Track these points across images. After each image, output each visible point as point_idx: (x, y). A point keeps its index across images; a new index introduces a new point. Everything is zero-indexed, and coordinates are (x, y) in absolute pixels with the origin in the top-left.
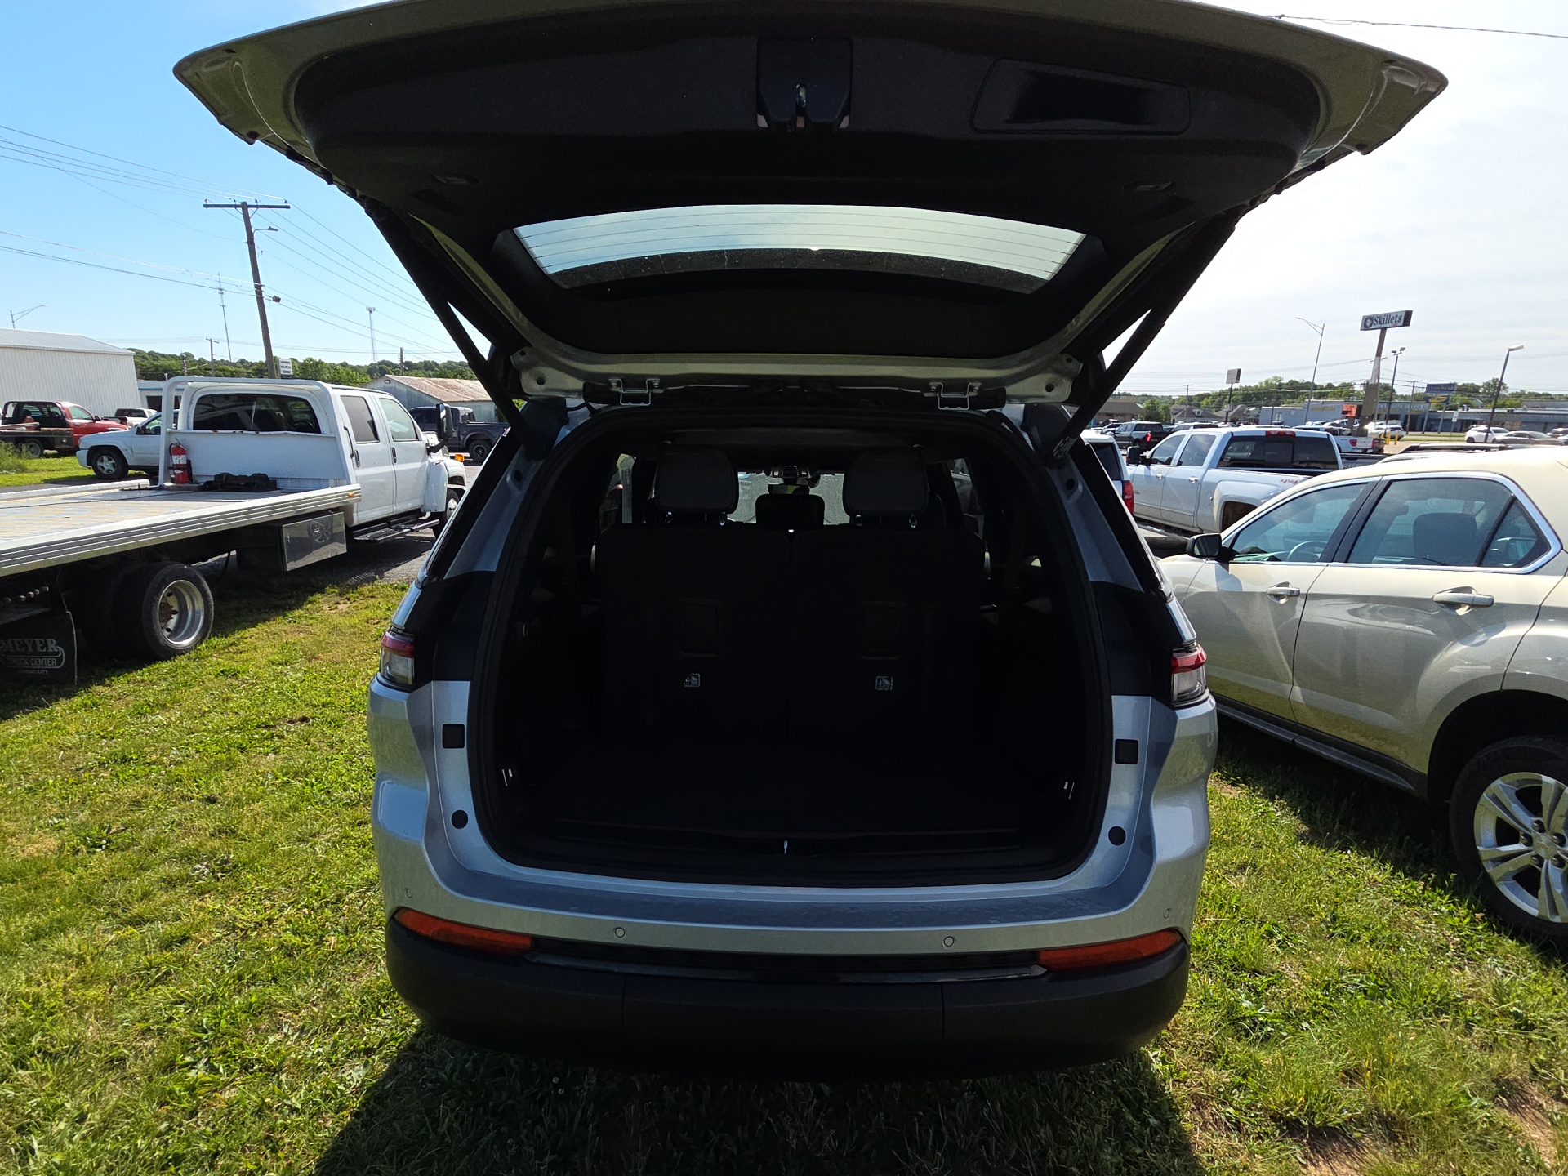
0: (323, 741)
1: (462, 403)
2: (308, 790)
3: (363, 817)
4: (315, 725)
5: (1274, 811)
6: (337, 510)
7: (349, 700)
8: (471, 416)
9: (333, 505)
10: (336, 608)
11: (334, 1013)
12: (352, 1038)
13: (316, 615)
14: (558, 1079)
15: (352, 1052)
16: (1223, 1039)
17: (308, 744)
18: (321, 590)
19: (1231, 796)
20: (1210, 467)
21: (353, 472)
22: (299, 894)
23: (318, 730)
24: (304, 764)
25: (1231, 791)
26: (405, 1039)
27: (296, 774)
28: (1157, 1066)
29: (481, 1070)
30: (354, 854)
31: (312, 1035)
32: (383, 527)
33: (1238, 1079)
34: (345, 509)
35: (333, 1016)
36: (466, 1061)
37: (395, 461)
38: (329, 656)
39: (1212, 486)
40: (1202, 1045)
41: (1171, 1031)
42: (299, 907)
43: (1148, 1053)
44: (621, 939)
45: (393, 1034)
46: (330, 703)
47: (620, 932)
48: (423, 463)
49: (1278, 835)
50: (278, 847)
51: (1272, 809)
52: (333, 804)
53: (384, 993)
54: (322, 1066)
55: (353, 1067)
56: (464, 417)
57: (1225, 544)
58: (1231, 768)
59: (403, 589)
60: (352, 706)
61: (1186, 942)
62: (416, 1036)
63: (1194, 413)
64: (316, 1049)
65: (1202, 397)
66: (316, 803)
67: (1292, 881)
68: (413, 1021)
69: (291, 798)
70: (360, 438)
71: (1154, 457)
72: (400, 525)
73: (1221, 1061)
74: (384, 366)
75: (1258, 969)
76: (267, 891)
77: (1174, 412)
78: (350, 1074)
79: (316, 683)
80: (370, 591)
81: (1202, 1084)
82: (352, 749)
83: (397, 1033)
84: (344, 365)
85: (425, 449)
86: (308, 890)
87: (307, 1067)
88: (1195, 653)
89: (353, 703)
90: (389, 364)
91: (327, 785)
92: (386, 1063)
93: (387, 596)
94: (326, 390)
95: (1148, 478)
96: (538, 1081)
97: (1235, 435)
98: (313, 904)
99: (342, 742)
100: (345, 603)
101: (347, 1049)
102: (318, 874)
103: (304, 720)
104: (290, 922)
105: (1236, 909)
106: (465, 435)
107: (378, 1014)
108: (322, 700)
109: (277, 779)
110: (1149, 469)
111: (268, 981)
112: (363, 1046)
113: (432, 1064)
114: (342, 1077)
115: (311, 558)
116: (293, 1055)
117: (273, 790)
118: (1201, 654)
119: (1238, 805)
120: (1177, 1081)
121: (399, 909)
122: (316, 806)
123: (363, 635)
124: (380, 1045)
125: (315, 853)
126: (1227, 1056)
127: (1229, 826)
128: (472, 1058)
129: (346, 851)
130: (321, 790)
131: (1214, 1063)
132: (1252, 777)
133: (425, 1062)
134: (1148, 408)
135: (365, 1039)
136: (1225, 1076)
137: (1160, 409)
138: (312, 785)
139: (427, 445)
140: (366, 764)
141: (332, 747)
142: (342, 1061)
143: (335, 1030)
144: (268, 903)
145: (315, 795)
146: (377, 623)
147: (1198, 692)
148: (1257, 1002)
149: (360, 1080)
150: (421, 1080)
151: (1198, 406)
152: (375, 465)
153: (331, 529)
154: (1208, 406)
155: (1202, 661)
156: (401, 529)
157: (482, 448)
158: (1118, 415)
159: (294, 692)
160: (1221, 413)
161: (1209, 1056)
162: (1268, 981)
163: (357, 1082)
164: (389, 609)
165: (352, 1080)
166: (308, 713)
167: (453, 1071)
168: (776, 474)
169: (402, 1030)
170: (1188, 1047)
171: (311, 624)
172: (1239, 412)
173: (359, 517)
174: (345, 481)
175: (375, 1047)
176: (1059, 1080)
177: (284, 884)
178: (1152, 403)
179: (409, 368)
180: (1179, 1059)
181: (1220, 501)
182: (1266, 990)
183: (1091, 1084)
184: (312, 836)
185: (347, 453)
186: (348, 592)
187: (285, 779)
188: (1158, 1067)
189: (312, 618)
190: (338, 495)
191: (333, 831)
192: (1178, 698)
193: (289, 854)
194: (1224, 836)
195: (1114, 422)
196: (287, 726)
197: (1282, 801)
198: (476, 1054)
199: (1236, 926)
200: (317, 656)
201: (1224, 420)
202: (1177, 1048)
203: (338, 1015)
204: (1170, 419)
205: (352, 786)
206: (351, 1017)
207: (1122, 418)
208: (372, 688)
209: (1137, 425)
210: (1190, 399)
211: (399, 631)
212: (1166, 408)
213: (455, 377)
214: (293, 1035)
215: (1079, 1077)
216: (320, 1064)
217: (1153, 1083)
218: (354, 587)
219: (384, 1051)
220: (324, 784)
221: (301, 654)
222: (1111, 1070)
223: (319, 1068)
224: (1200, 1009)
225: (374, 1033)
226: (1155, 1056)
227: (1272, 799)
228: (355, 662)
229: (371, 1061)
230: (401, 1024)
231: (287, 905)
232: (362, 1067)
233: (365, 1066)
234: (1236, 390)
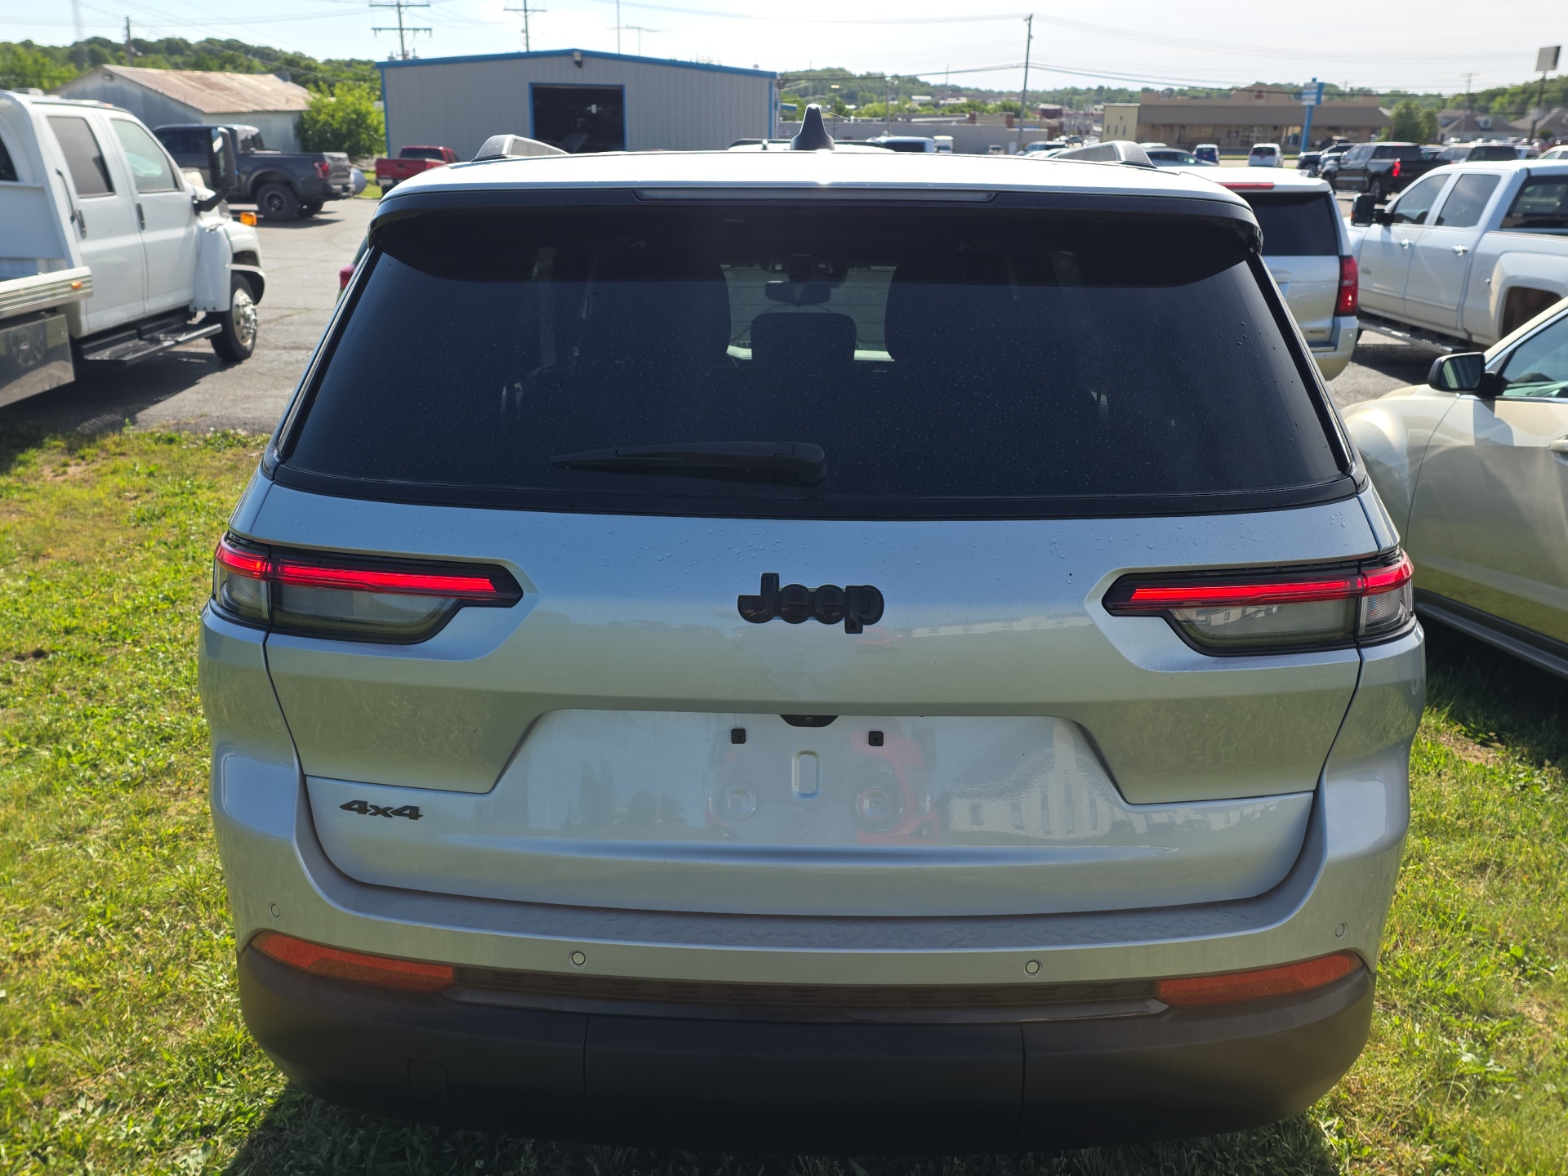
0: (75, 689)
1: (237, 115)
2: (62, 763)
3: (154, 803)
4: (58, 663)
5: (1540, 784)
6: (53, 311)
7: (106, 624)
8: (256, 141)
9: (47, 302)
10: (65, 473)
11: (150, 1080)
12: (180, 1113)
13: (34, 485)
14: (482, 1162)
15: (183, 1132)
16: (1428, 1105)
17: (52, 692)
18: (36, 442)
19: (1477, 762)
20: (1490, 227)
21: (78, 248)
22: (74, 917)
23: (63, 671)
24: (50, 724)
25: (1479, 754)
26: (258, 1114)
27: (40, 740)
28: (1331, 1140)
29: (372, 1153)
30: (148, 857)
31: (123, 1109)
32: (130, 338)
33: (1445, 1157)
34: (68, 311)
35: (150, 1085)
36: (350, 1142)
37: (142, 226)
38: (64, 552)
39: (1490, 261)
40: (1398, 1113)
41: (1354, 1095)
42: (76, 935)
43: (1318, 1124)
44: (581, 967)
45: (239, 1108)
46: (77, 628)
47: (578, 958)
48: (189, 230)
49: (1541, 821)
50: (29, 848)
51: (1537, 781)
52: (104, 783)
53: (220, 1052)
54: (142, 1150)
55: (187, 1152)
56: (246, 142)
57: (1490, 368)
58: (1481, 719)
59: (171, 441)
60: (113, 633)
61: (1369, 970)
62: (276, 1108)
63: (1477, 123)
64: (131, 1128)
65: (1492, 95)
66: (79, 782)
67: (1555, 885)
68: (265, 1089)
69: (38, 776)
70: (84, 190)
71: (1400, 211)
72: (155, 334)
73: (1423, 1133)
74: (95, 46)
75: (1490, 1010)
76: (25, 912)
77: (1444, 122)
78: (185, 1161)
79: (50, 596)
80: (118, 445)
81: (1392, 1164)
82: (121, 699)
83: (245, 1106)
84: (27, 45)
85: (189, 207)
86: (87, 910)
87: (122, 1152)
88: (1397, 566)
89: (114, 628)
90: (105, 43)
91: (91, 755)
92: (233, 1145)
93: (146, 453)
94: (20, 105)
95: (1386, 246)
96: (455, 1164)
97: (1533, 174)
98: (96, 928)
99: (104, 688)
100: (78, 465)
101: (176, 1128)
102: (97, 888)
103: (39, 654)
104: (64, 956)
105: (1466, 926)
106: (249, 175)
107: (215, 1081)
108: (64, 624)
109: (12, 746)
110: (1389, 231)
111: (47, 1038)
112: (199, 1124)
113: (299, 1145)
114: (173, 1164)
115: (15, 391)
116: (99, 1137)
117: (7, 764)
118: (1405, 566)
119: (1486, 776)
120: (1357, 1160)
121: (257, 934)
122: (79, 788)
123: (114, 518)
124: (223, 1122)
125: (87, 857)
126: (1432, 1129)
127: (1468, 806)
128: (357, 1136)
129: (136, 853)
130: (82, 764)
131: (1413, 1136)
132: (1512, 733)
133: (289, 1143)
134: (1399, 115)
135: (200, 1114)
136: (1427, 1154)
137: (1421, 116)
138: (69, 756)
139: (194, 198)
140: (146, 722)
141: (89, 695)
142: (170, 1144)
143: (154, 1103)
144: (29, 930)
145: (74, 772)
146: (136, 498)
147: (1400, 619)
148: (1482, 1056)
149: (199, 1167)
150: (286, 1168)
151: (1486, 110)
152: (110, 233)
153: (44, 342)
154: (1503, 112)
155: (1406, 577)
156: (159, 342)
157: (278, 197)
158: (1347, 129)
159: (17, 610)
160: (1525, 123)
161: (1407, 1129)
162: (1503, 1027)
163: (196, 1170)
164: (151, 474)
165: (188, 1167)
166: (44, 643)
167: (332, 1155)
168: (778, 267)
169: (251, 1102)
170: (1376, 1116)
171: (28, 501)
172: (1555, 121)
173: (92, 320)
174: (64, 262)
175: (216, 1124)
176: (1190, 1159)
177: (50, 902)
178: (1407, 107)
179: (140, 51)
180: (1362, 1131)
181: (1502, 286)
182: (1499, 1039)
183: (1235, 1164)
184: (80, 832)
185: (64, 215)
186: (81, 447)
187: (24, 746)
188: (1331, 1142)
189: (28, 490)
190: (53, 287)
191: (110, 824)
192: (1367, 631)
193: (50, 859)
194: (1459, 822)
195: (1340, 141)
196: (14, 665)
197: (1553, 768)
198: (362, 1132)
199: (1463, 950)
200: (44, 552)
201: (1528, 134)
202: (1362, 1116)
203: (157, 1083)
204: (1436, 135)
205: (131, 756)
206: (175, 1086)
207: (1355, 134)
208: (206, 622)
209: (1379, 148)
210: (1472, 98)
211: (242, 541)
212: (1430, 116)
213: (221, 68)
214: (93, 1111)
215: (1217, 1154)
216: (140, 1148)
217: (1323, 1162)
218: (90, 439)
219: (230, 1130)
220: (87, 754)
221: (19, 548)
222: (1264, 1145)
223: (138, 1154)
224: (1398, 1065)
225: (210, 1104)
226: (1329, 1128)
227: (1540, 766)
228: (108, 561)
229: (212, 1143)
230: (248, 1093)
231: (57, 932)
232: (200, 1152)
233: (205, 1148)
234: (1552, 81)
